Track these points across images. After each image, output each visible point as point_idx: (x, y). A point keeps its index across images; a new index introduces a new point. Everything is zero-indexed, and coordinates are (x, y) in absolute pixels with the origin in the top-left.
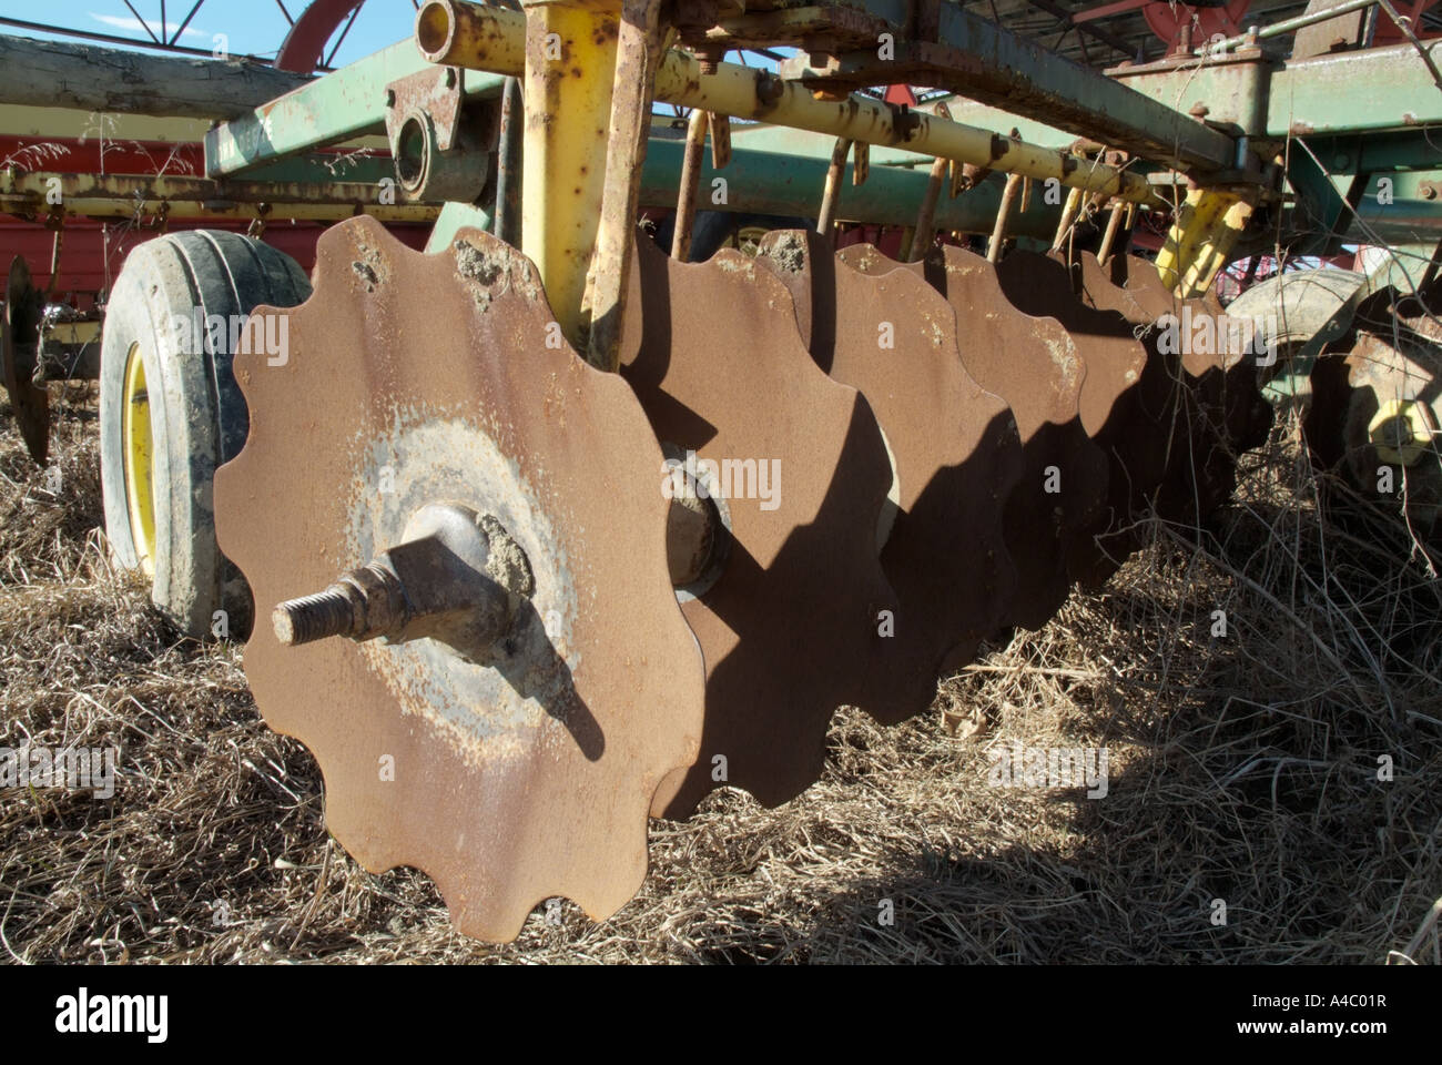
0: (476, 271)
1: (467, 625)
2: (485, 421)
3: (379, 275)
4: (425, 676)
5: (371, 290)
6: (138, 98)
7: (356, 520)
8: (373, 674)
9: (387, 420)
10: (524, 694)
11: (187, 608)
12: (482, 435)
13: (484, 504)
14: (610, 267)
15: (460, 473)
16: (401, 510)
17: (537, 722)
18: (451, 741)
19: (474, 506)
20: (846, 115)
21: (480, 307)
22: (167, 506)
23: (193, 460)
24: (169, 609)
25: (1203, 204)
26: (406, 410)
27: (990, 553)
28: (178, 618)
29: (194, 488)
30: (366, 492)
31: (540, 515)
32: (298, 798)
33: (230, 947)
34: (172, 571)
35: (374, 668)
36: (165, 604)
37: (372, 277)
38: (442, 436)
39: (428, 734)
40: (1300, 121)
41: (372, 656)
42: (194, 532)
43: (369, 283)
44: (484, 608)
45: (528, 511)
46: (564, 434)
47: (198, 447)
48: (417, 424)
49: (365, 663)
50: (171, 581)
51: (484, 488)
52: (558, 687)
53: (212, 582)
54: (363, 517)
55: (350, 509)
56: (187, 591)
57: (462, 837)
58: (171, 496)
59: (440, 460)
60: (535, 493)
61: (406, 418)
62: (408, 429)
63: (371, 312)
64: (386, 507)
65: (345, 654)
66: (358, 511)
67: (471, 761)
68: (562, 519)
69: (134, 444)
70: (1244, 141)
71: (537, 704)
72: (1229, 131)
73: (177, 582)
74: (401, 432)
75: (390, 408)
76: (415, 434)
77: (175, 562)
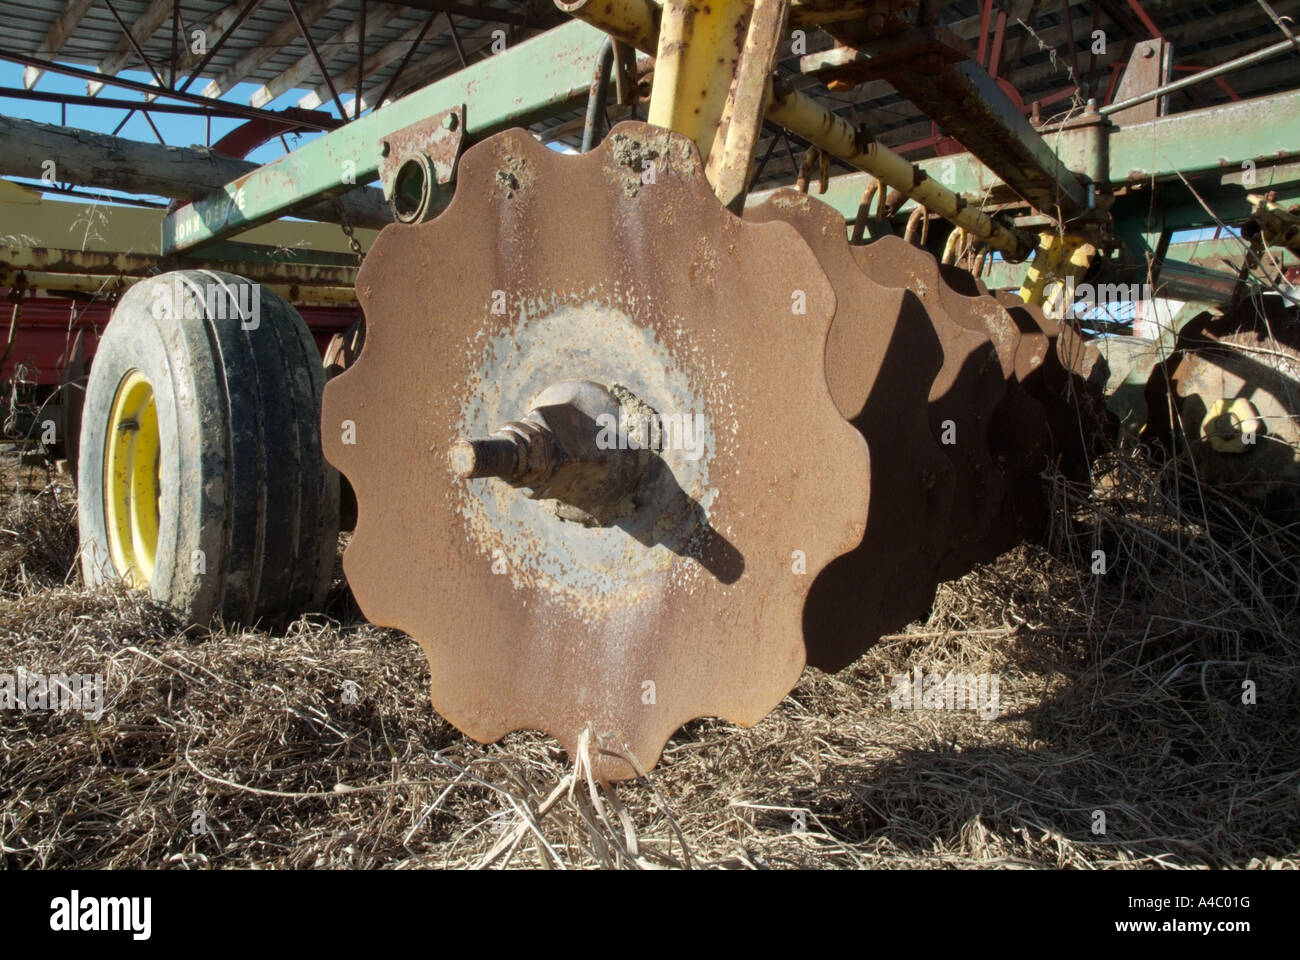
0: (633, 158)
1: (601, 482)
2: (620, 299)
3: (521, 182)
4: (539, 549)
5: (511, 196)
6: (119, 174)
7: (469, 416)
8: (483, 556)
9: (511, 315)
10: (650, 543)
11: (189, 600)
12: (615, 312)
13: (614, 376)
14: (736, 163)
15: (588, 352)
16: (520, 397)
17: (666, 564)
18: (569, 604)
19: (602, 380)
20: (828, 122)
21: (628, 193)
22: (175, 503)
23: (205, 458)
24: (168, 604)
25: (1054, 248)
26: (533, 303)
27: (977, 466)
28: (178, 611)
29: (205, 483)
30: (483, 387)
31: (676, 372)
32: (344, 736)
33: (310, 856)
34: (177, 565)
35: (483, 550)
36: (165, 599)
37: (514, 184)
38: (571, 322)
39: (543, 601)
40: (1137, 169)
41: (481, 539)
42: (202, 525)
43: (508, 191)
44: (618, 463)
45: (662, 372)
46: (710, 291)
47: (210, 446)
48: (543, 315)
49: (474, 548)
50: (174, 575)
51: (612, 361)
52: (691, 526)
53: (216, 572)
54: (478, 410)
55: (464, 405)
56: (191, 583)
57: (584, 690)
58: (181, 493)
59: (568, 344)
60: (671, 354)
61: (532, 311)
62: (533, 321)
63: (507, 216)
64: (503, 397)
65: (452, 542)
66: (473, 406)
67: (592, 617)
68: (700, 370)
69: (115, 471)
70: (1092, 188)
71: (666, 550)
72: (1082, 180)
73: (180, 575)
74: (526, 325)
75: (516, 304)
76: (540, 325)
77: (180, 556)
